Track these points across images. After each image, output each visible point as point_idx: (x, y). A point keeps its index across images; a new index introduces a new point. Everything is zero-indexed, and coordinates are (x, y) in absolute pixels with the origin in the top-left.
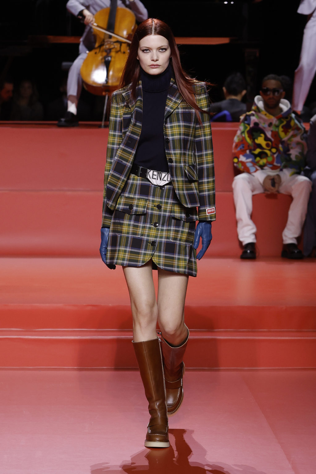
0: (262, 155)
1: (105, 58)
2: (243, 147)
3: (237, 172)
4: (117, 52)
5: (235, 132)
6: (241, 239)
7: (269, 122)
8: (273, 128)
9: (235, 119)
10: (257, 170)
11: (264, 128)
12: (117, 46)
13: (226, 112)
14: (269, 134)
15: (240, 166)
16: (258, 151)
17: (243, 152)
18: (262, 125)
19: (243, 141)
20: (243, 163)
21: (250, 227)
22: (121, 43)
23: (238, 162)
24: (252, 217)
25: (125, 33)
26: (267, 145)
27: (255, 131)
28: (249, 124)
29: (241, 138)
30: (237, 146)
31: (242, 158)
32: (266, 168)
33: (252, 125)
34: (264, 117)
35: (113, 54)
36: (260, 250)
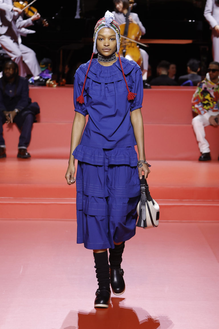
0: (208, 104)
1: (123, 50)
2: (198, 100)
4: (129, 47)
5: (194, 92)
7: (212, 87)
8: (215, 90)
9: (195, 84)
10: (205, 112)
11: (210, 90)
12: (129, 44)
13: (190, 81)
14: (212, 94)
15: (195, 111)
16: (206, 102)
17: (197, 103)
18: (208, 89)
19: (197, 97)
20: (197, 109)
21: (205, 145)
22: (131, 42)
23: (195, 108)
25: (133, 37)
26: (211, 100)
27: (205, 92)
28: (201, 88)
29: (197, 95)
30: (194, 100)
31: (196, 106)
32: (209, 111)
33: (203, 89)
34: (209, 84)
35: (127, 48)
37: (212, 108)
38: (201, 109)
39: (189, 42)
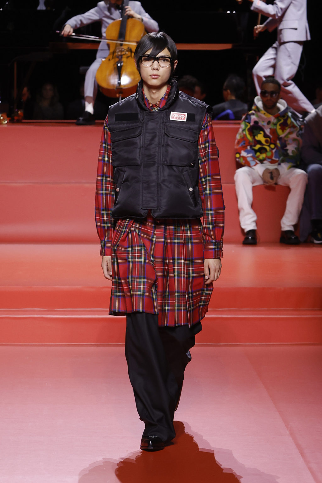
0: (262, 150)
1: (117, 63)
3: (239, 166)
6: (243, 227)
7: (268, 120)
8: (271, 126)
10: (257, 164)
11: (264, 126)
13: (229, 111)
14: (268, 132)
15: (242, 161)
16: (258, 147)
17: (244, 148)
18: (261, 123)
19: (244, 138)
20: (244, 158)
21: (250, 216)
23: (240, 157)
24: (253, 206)
26: (267, 141)
27: (255, 129)
28: (249, 123)
29: (242, 136)
30: (238, 143)
31: (244, 154)
32: (265, 162)
33: (252, 124)
34: (263, 116)
36: (261, 236)
37: (270, 158)
38: (249, 159)
39: (227, 46)
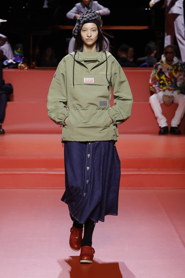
7: (167, 68)
10: (160, 91)
11: (165, 71)
13: (146, 63)
19: (155, 78)
30: (152, 80)
34: (165, 65)
37: (168, 88)
38: (157, 88)
39: (146, 28)
